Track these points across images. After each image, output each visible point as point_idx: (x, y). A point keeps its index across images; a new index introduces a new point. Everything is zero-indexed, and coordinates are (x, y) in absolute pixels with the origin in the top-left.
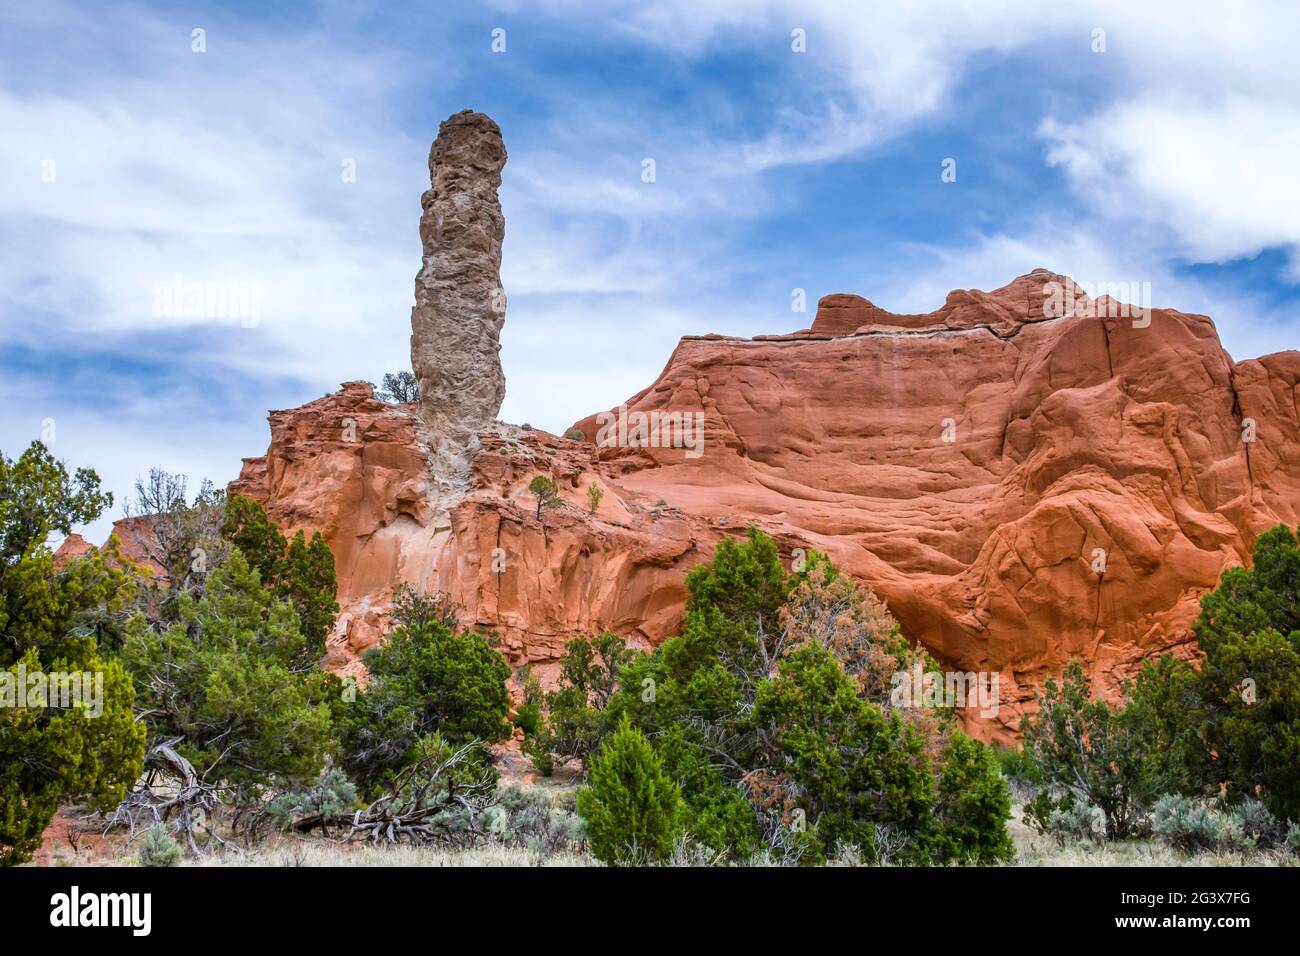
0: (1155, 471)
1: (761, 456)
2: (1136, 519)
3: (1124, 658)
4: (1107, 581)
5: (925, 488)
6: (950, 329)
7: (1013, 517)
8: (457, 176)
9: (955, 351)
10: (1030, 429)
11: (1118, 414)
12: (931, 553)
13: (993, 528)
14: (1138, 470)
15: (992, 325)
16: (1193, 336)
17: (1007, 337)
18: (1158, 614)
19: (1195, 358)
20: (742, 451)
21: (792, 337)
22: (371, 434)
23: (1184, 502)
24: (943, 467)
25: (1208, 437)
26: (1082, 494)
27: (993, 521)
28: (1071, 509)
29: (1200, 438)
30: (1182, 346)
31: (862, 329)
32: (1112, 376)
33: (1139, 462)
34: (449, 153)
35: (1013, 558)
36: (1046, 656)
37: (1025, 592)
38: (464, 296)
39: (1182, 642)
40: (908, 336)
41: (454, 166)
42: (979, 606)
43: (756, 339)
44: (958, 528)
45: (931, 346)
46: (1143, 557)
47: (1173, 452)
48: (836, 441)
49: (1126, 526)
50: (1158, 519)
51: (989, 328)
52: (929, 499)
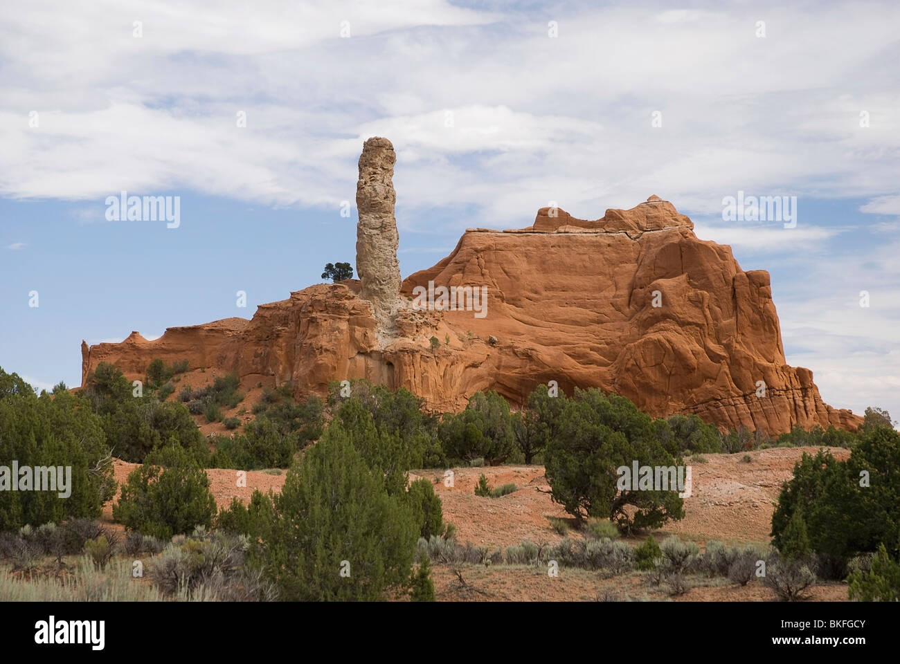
0: (697, 325)
1: (512, 302)
2: (687, 347)
3: (678, 409)
4: (673, 375)
5: (593, 321)
6: (606, 232)
7: (634, 341)
8: (375, 173)
9: (609, 245)
10: (643, 295)
11: (683, 295)
12: (596, 356)
13: (624, 346)
14: (690, 324)
15: (628, 232)
16: (719, 259)
17: (635, 239)
18: (694, 390)
19: (719, 271)
20: (503, 299)
21: (524, 231)
22: (353, 312)
23: (708, 340)
24: (602, 310)
25: (721, 309)
26: (665, 333)
27: (624, 342)
28: (659, 341)
29: (718, 309)
30: (714, 264)
31: (561, 229)
32: (683, 273)
33: (690, 320)
34: (371, 162)
35: (632, 362)
36: (645, 407)
37: (638, 378)
38: (384, 238)
39: (702, 403)
40: (584, 235)
41: (373, 168)
42: (617, 383)
43: (505, 232)
44: (608, 344)
45: (597, 241)
46: (688, 365)
47: (705, 316)
48: (550, 294)
49: (682, 351)
50: (698, 347)
51: (626, 233)
52: (595, 327)
